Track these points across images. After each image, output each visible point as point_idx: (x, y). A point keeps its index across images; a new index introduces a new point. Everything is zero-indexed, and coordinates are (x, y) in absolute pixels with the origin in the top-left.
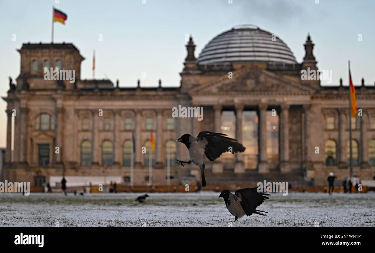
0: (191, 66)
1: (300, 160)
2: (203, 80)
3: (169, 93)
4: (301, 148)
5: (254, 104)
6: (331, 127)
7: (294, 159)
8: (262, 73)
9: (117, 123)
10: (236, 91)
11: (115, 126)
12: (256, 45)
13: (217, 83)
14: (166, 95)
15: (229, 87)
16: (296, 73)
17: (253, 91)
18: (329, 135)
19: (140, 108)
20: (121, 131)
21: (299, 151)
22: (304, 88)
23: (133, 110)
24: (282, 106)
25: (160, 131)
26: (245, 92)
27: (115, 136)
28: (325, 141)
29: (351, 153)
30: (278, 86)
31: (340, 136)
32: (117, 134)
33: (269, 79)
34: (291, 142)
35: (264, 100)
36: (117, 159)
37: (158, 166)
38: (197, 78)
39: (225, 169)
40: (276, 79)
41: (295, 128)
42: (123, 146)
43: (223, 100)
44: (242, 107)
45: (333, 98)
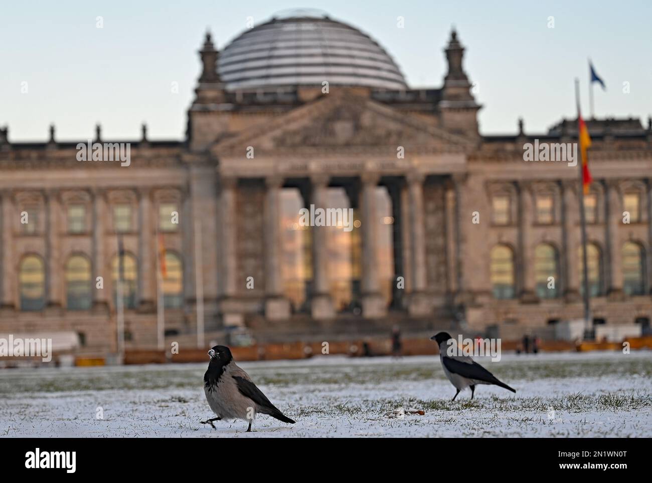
0: (210, 94)
1: (443, 289)
2: (237, 124)
3: (164, 152)
4: (445, 263)
5: (351, 172)
6: (503, 219)
7: (434, 287)
8: (365, 108)
9: (53, 217)
10: (314, 145)
11: (48, 224)
12: (329, 51)
13: (272, 129)
14: (158, 157)
15: (298, 139)
16: (429, 107)
17: (348, 145)
18: (500, 236)
19: (104, 184)
20: (62, 235)
21: (442, 269)
22: (455, 138)
23: (88, 190)
24: (410, 177)
25: (146, 234)
26: (333, 148)
27: (48, 246)
28: (491, 247)
29: (586, 271)
30: (400, 134)
31: (521, 237)
32: (54, 241)
33: (380, 121)
34: (428, 251)
35: (372, 164)
36: (54, 296)
37: (145, 307)
38: (226, 119)
39: (293, 311)
40: (395, 119)
41: (432, 221)
42: (65, 268)
43: (285, 165)
44: (326, 179)
45: (506, 159)
